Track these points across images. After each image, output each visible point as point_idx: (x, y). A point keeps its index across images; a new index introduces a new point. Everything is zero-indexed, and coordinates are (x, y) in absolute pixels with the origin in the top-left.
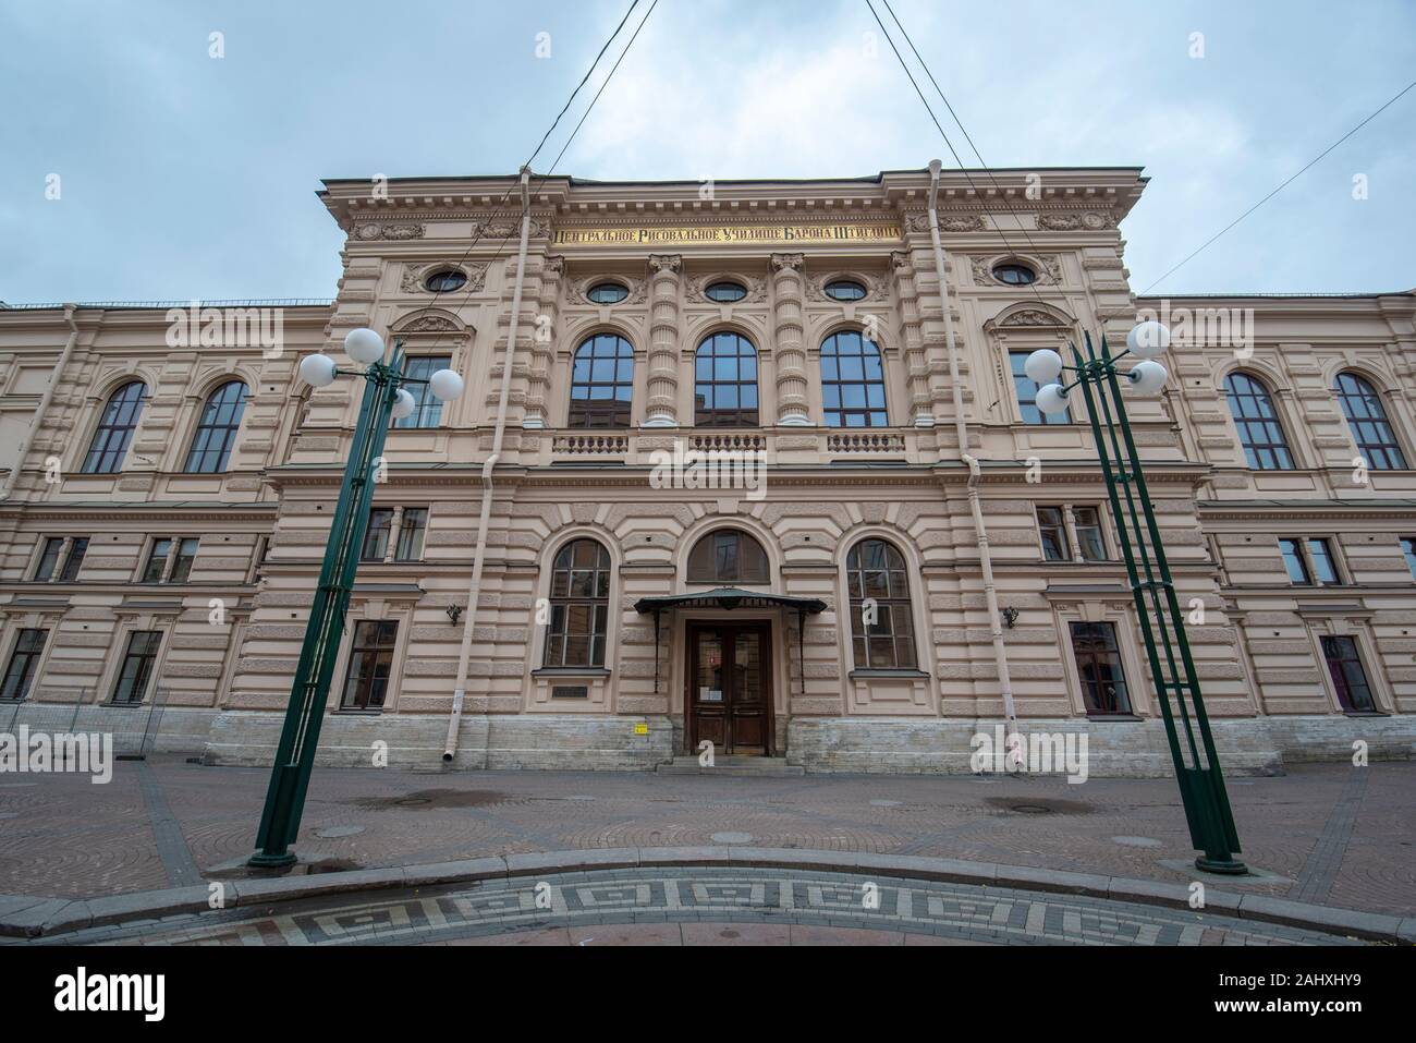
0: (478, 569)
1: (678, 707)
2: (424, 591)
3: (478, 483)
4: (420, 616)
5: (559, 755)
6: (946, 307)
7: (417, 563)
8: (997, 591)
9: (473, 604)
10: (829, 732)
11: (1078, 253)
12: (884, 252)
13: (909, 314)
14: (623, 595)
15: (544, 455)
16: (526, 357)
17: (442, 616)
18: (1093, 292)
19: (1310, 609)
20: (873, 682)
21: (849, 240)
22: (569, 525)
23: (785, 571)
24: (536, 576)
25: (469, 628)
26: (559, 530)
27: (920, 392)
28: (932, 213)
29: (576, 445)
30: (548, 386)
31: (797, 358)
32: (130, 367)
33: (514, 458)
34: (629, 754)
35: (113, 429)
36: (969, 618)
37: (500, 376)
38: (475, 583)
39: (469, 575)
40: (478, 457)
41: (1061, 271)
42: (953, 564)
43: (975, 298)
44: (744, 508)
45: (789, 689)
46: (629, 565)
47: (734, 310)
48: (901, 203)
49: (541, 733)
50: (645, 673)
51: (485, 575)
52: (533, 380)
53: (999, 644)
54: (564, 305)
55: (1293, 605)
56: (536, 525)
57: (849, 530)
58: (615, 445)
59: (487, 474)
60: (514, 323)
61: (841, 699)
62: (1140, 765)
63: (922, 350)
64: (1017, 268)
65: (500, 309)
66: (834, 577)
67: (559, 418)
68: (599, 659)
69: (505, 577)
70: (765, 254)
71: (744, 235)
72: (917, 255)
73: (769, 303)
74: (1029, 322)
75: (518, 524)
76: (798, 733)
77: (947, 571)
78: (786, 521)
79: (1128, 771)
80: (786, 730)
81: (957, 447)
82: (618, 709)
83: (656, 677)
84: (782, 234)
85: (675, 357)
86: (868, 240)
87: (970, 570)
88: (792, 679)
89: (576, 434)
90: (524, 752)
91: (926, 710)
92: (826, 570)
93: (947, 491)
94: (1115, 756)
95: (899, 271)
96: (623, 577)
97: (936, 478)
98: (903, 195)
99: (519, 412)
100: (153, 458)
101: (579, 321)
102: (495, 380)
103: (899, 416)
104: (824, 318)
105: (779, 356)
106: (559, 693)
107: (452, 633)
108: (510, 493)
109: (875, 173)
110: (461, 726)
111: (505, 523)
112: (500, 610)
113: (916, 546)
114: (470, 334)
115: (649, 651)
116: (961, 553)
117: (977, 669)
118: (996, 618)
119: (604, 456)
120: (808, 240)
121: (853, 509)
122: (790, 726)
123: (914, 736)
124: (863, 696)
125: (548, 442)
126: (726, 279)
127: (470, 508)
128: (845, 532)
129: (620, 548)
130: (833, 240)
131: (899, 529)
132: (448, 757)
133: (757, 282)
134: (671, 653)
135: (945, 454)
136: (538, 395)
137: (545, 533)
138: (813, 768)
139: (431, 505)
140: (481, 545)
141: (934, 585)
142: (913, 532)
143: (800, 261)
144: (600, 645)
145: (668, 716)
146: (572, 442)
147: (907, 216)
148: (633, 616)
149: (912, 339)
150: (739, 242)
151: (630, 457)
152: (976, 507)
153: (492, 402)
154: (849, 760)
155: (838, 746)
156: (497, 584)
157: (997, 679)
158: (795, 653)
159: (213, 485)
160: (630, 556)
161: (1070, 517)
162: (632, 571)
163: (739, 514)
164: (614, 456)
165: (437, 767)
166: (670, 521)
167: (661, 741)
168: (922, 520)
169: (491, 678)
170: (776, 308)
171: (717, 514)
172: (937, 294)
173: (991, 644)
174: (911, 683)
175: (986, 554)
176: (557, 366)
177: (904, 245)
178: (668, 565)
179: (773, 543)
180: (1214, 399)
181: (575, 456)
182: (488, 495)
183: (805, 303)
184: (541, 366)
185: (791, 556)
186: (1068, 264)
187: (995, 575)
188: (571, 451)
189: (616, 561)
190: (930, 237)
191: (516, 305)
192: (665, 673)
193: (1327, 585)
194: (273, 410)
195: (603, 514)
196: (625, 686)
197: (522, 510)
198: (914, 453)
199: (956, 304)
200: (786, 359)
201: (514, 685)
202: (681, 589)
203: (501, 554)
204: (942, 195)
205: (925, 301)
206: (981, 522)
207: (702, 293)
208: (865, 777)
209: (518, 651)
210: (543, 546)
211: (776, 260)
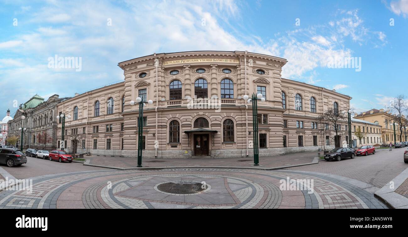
0: (157, 127)
1: (193, 149)
2: (148, 131)
3: (155, 112)
4: (148, 135)
5: (173, 156)
6: (246, 77)
7: (147, 126)
8: (248, 129)
9: (157, 133)
10: (218, 152)
11: (273, 70)
12: (235, 65)
13: (239, 77)
14: (182, 130)
15: (166, 106)
16: (160, 87)
17: (152, 135)
18: (274, 78)
19: (298, 132)
20: (226, 144)
21: (228, 62)
22: (172, 118)
23: (212, 125)
24: (166, 128)
25: (156, 137)
26: (170, 119)
27: (239, 92)
28: (245, 59)
29: (172, 103)
30: (165, 92)
31: (215, 85)
32: (96, 99)
33: (160, 107)
34: (184, 156)
35: (97, 109)
36: (243, 133)
37: (156, 91)
38: (157, 129)
39: (155, 128)
40: (154, 107)
41: (269, 73)
42: (242, 124)
43: (252, 75)
44: (204, 114)
45: (212, 145)
46: (183, 125)
47: (202, 75)
48: (239, 56)
49: (170, 153)
50: (187, 143)
51: (158, 128)
52: (162, 91)
53: (247, 137)
54: (166, 76)
55: (296, 131)
56: (166, 118)
57: (224, 118)
58: (179, 103)
59: (156, 110)
60: (157, 81)
61: (220, 147)
62: (265, 155)
63: (241, 84)
64: (261, 71)
65: (154, 79)
66: (221, 126)
67: (168, 98)
68: (179, 141)
69: (161, 128)
70: (209, 64)
71: (204, 60)
72: (241, 66)
73: (210, 73)
74: (262, 81)
75: (163, 118)
76: (213, 152)
77: (241, 125)
78: (212, 116)
79: (264, 156)
80: (211, 152)
81: (245, 103)
82: (182, 149)
83: (189, 144)
84: (213, 60)
85: (190, 85)
86: (232, 62)
87: (244, 125)
88: (212, 144)
89: (171, 101)
90: (167, 156)
91: (235, 148)
92: (219, 125)
93: (242, 111)
94: (262, 154)
95: (238, 69)
96: (182, 127)
97: (240, 109)
98: (239, 55)
99: (160, 98)
100: (103, 113)
101: (170, 79)
102: (155, 92)
103: (235, 97)
104: (221, 77)
105: (212, 84)
106: (172, 147)
107: (154, 138)
108: (160, 113)
109: (234, 51)
110: (157, 152)
111: (160, 118)
112: (161, 133)
113: (236, 121)
114: (149, 84)
115: (187, 140)
116: (243, 122)
117: (243, 141)
118: (247, 133)
119: (177, 105)
120: (219, 62)
121: (225, 114)
122: (212, 151)
123: (232, 152)
124: (224, 146)
125: (166, 103)
126: (201, 68)
127: (154, 116)
128: (223, 118)
129: (181, 122)
130: (224, 62)
131: (233, 118)
132: (156, 156)
133: (207, 69)
134: (191, 140)
135: (243, 104)
136: (163, 94)
137: (167, 120)
138: (215, 157)
139: (147, 116)
140: (157, 123)
141: (238, 128)
142: (235, 118)
143: (217, 66)
144: (179, 138)
145: (191, 150)
146: (171, 102)
147: (240, 59)
148: (184, 134)
149: (239, 82)
150: (203, 62)
151: (182, 105)
152: (247, 114)
153: (155, 96)
154: (221, 156)
155: (219, 154)
156: (160, 129)
157: (246, 143)
158: (213, 139)
159: (112, 116)
160: (183, 123)
161: (262, 116)
162: (184, 126)
163: (203, 115)
164: (179, 105)
165: (154, 158)
166: (190, 116)
167: (190, 154)
168: (237, 116)
169: (161, 145)
170: (211, 74)
171: (199, 115)
172: (244, 74)
173: (246, 137)
174: (232, 144)
175: (247, 122)
176: (166, 88)
177: (239, 64)
178: (190, 124)
179: (210, 120)
180: (293, 98)
181: (172, 105)
182: (157, 114)
183: (218, 73)
184: (163, 89)
185: (213, 122)
186: (271, 72)
187: (248, 126)
188: (171, 104)
189: (180, 124)
190: (244, 63)
191: (157, 78)
192: (190, 143)
193: (301, 128)
194: (118, 102)
195: (178, 116)
196: (183, 145)
197: (163, 116)
198: (237, 104)
199: (248, 76)
200: (213, 85)
201: (165, 146)
202: (193, 129)
203: (160, 124)
204: (247, 56)
205: (242, 75)
206: (247, 116)
207: (196, 72)
208: (223, 158)
209: (165, 140)
210: (167, 122)
211: (211, 65)
